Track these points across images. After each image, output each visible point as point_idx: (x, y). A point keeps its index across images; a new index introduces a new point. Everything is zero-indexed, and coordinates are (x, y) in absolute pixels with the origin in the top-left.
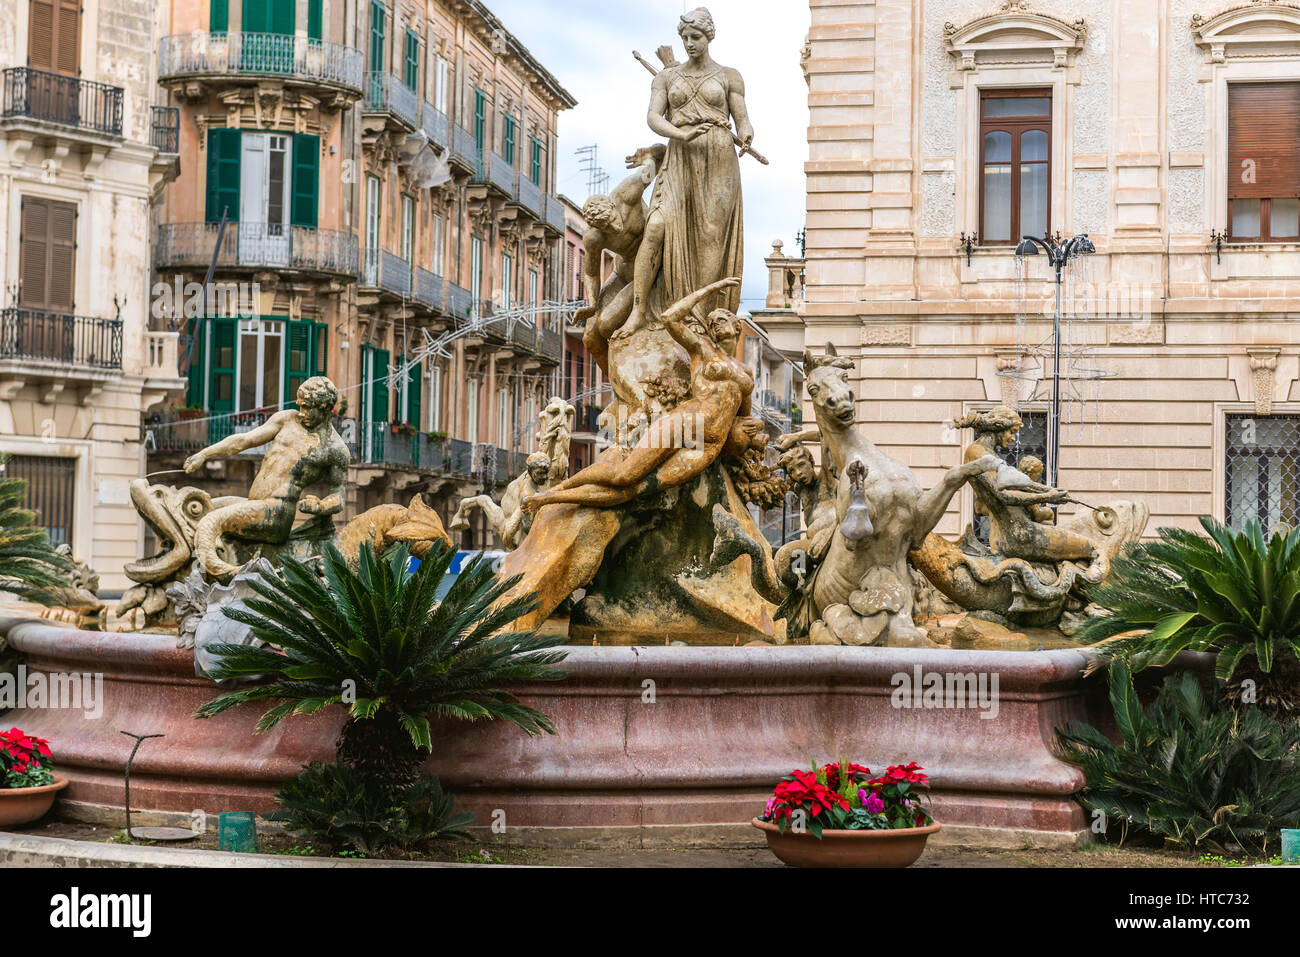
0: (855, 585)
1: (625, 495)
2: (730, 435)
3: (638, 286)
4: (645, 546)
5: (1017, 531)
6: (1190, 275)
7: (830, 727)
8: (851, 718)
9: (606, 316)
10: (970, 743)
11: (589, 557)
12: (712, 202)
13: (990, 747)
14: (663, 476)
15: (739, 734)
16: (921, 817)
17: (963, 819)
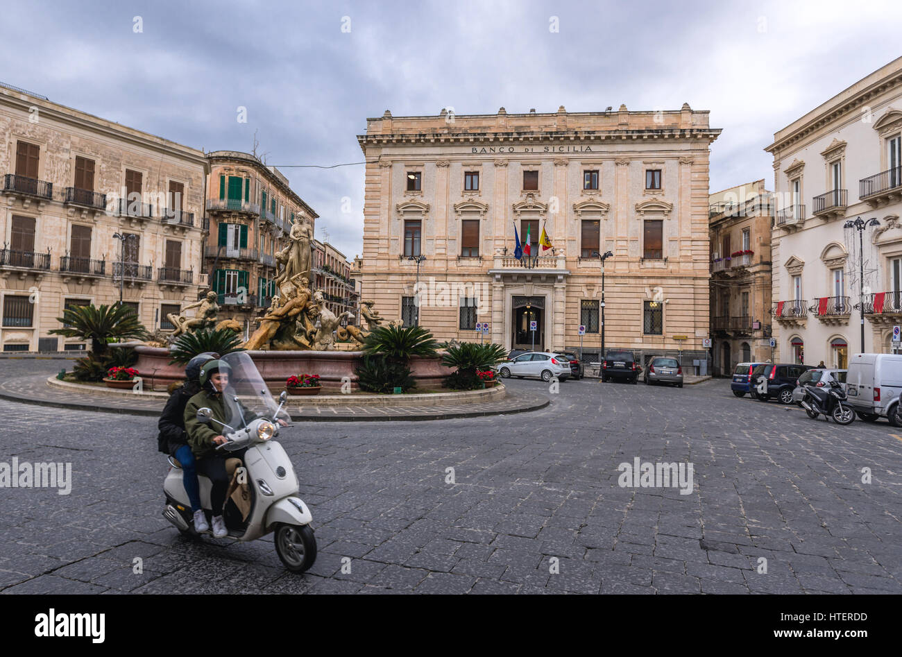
0: (322, 338)
1: (281, 318)
2: (305, 305)
3: (287, 272)
4: (287, 329)
5: (373, 326)
6: (452, 265)
7: (309, 368)
8: (314, 365)
9: (280, 278)
10: (337, 371)
11: (273, 331)
12: (303, 254)
13: (341, 371)
14: (289, 314)
15: (289, 369)
16: (318, 385)
17: (334, 386)
